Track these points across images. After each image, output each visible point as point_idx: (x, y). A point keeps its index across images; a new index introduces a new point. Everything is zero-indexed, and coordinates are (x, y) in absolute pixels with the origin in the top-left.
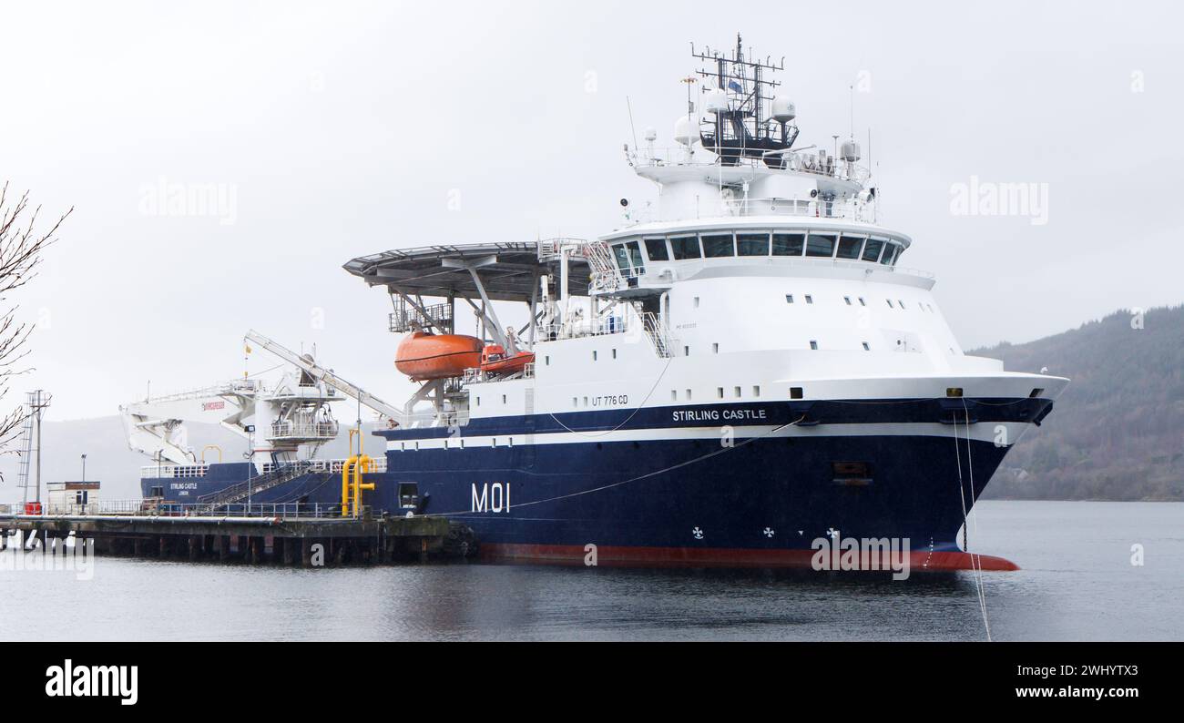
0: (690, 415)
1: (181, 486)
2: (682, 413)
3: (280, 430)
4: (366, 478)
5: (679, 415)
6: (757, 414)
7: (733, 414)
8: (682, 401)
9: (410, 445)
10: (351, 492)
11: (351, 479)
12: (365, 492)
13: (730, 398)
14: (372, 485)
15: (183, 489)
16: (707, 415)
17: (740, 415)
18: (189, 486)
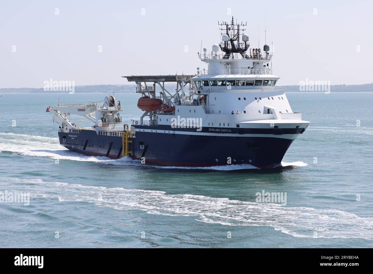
0: (213, 130)
1: (72, 136)
2: (211, 129)
3: (103, 121)
4: (130, 139)
5: (210, 130)
6: (229, 131)
7: (223, 130)
8: (211, 126)
9: (142, 130)
10: (125, 143)
11: (125, 139)
12: (129, 144)
13: (222, 126)
14: (131, 142)
15: (73, 137)
16: (217, 130)
17: (225, 131)
18: (75, 136)
